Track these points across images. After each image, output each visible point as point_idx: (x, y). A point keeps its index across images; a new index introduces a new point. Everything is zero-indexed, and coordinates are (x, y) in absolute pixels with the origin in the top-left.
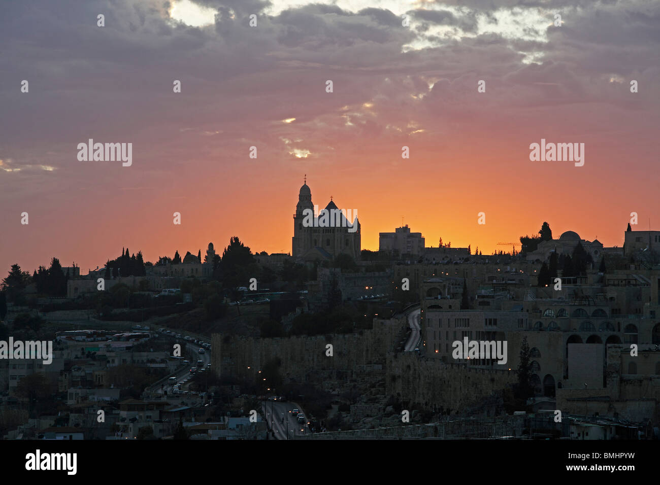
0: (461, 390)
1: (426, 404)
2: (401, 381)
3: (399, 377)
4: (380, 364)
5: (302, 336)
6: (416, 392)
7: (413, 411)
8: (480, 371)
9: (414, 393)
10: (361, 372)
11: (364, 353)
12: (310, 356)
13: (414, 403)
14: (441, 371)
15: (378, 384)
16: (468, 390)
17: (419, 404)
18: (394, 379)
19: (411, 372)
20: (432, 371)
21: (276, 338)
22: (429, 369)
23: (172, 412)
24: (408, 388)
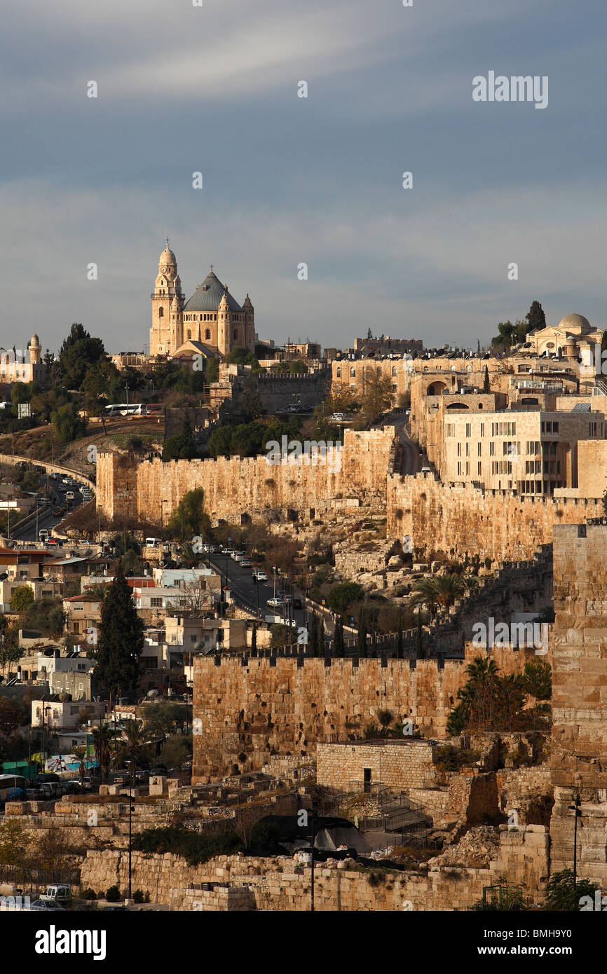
0: (508, 530)
1: (452, 552)
2: (411, 518)
3: (408, 511)
4: (355, 498)
5: (235, 457)
6: (435, 533)
7: (434, 562)
8: (539, 500)
9: (433, 535)
10: (326, 509)
11: (329, 482)
12: (246, 487)
13: (433, 550)
14: (475, 502)
15: (364, 525)
16: (519, 530)
17: (440, 551)
18: (399, 514)
19: (428, 504)
20: (462, 502)
21: (195, 460)
22: (456, 498)
23: (59, 565)
24: (423, 529)
